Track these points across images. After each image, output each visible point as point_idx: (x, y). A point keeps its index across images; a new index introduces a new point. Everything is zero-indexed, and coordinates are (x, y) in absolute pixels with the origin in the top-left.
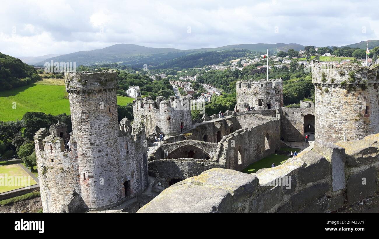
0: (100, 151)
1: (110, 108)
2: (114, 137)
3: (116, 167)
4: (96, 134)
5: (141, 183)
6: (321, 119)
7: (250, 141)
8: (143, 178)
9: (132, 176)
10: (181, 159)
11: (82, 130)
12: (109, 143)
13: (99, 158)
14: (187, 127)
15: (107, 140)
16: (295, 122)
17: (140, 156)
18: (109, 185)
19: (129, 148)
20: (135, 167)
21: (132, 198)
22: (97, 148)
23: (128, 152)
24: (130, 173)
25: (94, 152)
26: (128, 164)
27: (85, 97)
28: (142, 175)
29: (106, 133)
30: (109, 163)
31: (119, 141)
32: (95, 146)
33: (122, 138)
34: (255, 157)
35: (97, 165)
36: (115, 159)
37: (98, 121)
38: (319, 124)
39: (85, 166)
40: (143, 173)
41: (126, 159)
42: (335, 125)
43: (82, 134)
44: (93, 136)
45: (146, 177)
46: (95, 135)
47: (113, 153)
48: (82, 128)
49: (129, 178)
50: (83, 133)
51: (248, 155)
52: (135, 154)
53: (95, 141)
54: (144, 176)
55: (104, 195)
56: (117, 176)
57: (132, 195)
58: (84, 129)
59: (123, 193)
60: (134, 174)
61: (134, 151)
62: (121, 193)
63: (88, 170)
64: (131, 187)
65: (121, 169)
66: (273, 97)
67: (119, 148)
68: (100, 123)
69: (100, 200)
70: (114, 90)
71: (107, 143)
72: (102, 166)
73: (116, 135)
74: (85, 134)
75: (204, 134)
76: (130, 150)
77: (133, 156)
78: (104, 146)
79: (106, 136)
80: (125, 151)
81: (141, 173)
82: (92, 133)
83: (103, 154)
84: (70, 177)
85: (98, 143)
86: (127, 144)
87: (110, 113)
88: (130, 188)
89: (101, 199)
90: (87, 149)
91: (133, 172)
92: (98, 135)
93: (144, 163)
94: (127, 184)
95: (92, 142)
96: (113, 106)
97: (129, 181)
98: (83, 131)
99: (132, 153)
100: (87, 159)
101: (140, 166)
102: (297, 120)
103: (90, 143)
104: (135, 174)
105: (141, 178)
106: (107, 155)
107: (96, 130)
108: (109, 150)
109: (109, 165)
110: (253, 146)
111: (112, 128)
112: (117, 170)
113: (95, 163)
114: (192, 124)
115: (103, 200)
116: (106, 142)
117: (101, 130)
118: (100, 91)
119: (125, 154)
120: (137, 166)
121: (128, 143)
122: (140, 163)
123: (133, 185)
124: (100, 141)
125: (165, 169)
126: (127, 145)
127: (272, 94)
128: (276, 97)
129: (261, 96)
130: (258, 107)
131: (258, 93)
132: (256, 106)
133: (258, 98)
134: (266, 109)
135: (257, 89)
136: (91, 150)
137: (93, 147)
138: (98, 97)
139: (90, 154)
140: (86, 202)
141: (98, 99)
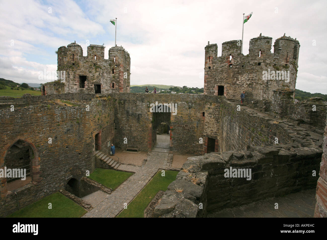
16: (139, 118)
66: (105, 74)
102: (141, 114)
127: (103, 68)
128: (112, 75)
129: (82, 69)
130: (79, 89)
131: (78, 64)
132: (75, 87)
133: (78, 72)
134: (93, 92)
135: (75, 57)
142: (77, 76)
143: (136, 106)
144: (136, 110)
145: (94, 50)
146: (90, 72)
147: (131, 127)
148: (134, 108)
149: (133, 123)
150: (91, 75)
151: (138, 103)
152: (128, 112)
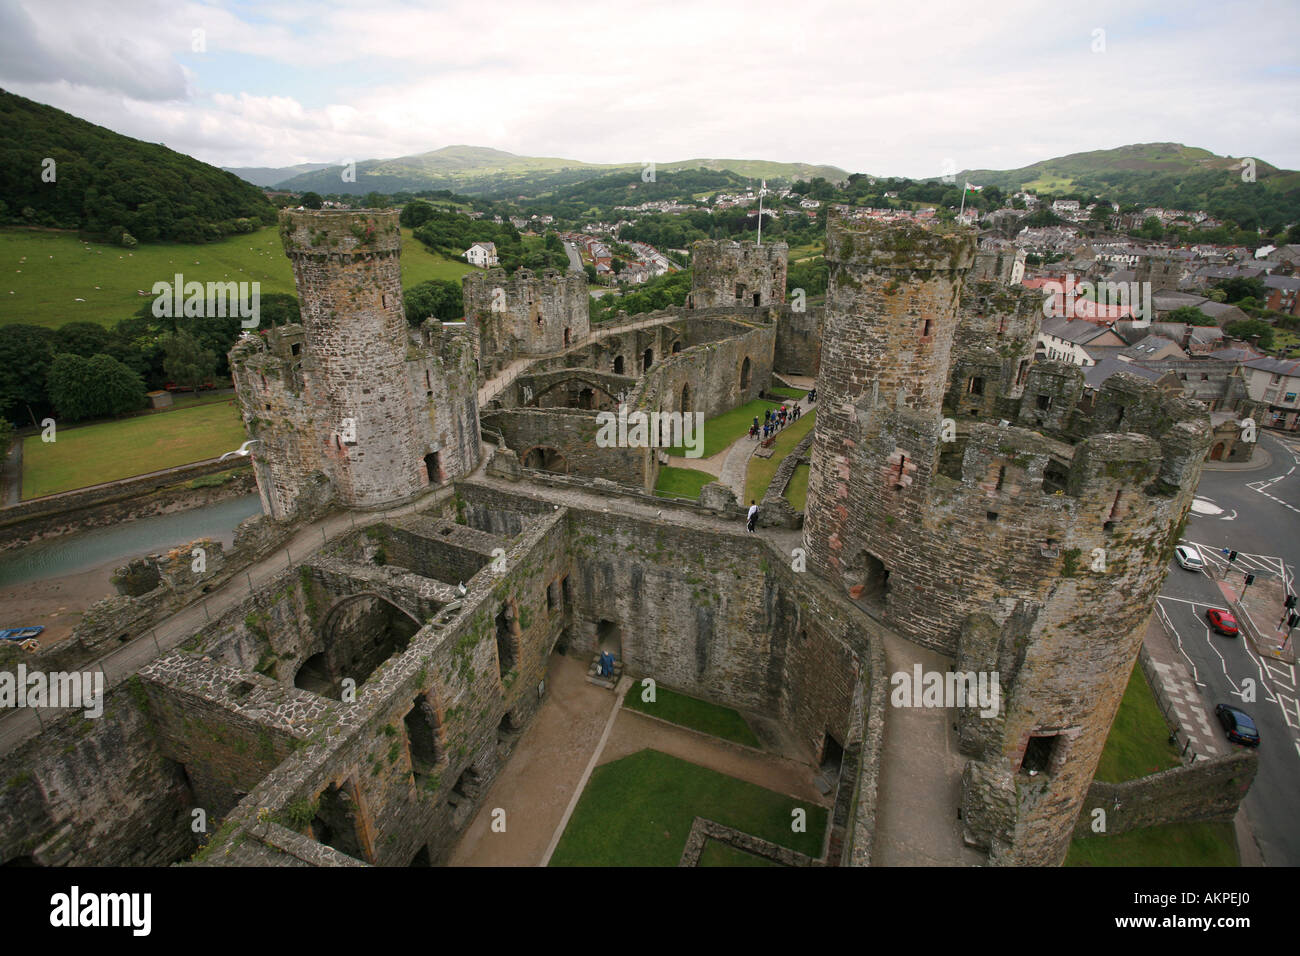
0: (366, 391)
1: (383, 297)
2: (395, 360)
3: (403, 426)
5: (463, 458)
6: (833, 340)
7: (709, 371)
8: (467, 447)
9: (443, 444)
10: (554, 408)
11: (324, 345)
12: (386, 373)
13: (366, 405)
14: (579, 338)
15: (380, 368)
17: (460, 402)
18: (392, 462)
19: (433, 384)
20: (449, 426)
21: (443, 487)
22: (359, 384)
23: (430, 393)
24: (437, 437)
25: (354, 394)
26: (431, 419)
27: (327, 271)
28: (466, 442)
29: (377, 352)
30: (388, 416)
31: (408, 369)
32: (356, 380)
33: (415, 363)
34: (717, 405)
35: (362, 419)
36: (401, 409)
37: (358, 326)
38: (829, 352)
39: (339, 422)
40: (466, 437)
41: (428, 408)
42: (858, 357)
43: (325, 352)
44: (349, 357)
45: (476, 444)
46: (353, 355)
47: (396, 396)
48: (325, 340)
49: (435, 447)
50: (327, 350)
51: (702, 401)
52: (446, 398)
53: (355, 368)
54: (468, 444)
55: (381, 481)
56: (408, 443)
57: (445, 482)
58: (328, 341)
59: (425, 477)
60: (447, 439)
61: (445, 391)
62: (419, 478)
63: (345, 429)
64: (442, 467)
65: (415, 427)
67: (409, 385)
68: (363, 329)
69: (373, 491)
70: (391, 256)
71: (381, 374)
72: (373, 421)
73: (400, 355)
74: (332, 354)
75: (616, 356)
76: (435, 390)
77: (443, 402)
78: (374, 381)
79: (377, 359)
80: (424, 390)
81: (461, 437)
82: (347, 352)
83: (373, 396)
84: (309, 443)
85: (360, 373)
86: (428, 375)
87: (385, 307)
88: (438, 467)
89: (376, 488)
90: (339, 384)
91: (443, 436)
92: (361, 356)
93: (468, 417)
94: (431, 460)
95: (348, 370)
96: (392, 293)
97: (437, 453)
98: (327, 347)
99: (439, 396)
100: (340, 407)
101: (460, 422)
103: (345, 373)
104: (450, 439)
105: (462, 447)
106: (383, 399)
107: (357, 346)
108: (386, 389)
109: (389, 420)
110: (715, 384)
111: (391, 341)
112: (408, 430)
113: (358, 415)
114: (591, 331)
115: (379, 490)
116: (379, 372)
117: (367, 344)
118: (359, 257)
119: (424, 398)
120: (452, 423)
121: (431, 374)
122: (459, 417)
123: (445, 461)
124: (366, 369)
125: (520, 428)
126: (428, 378)
127: (765, 274)
128: (773, 281)
129: (741, 276)
130: (735, 300)
131: (736, 270)
132: (731, 298)
133: (736, 280)
134: (751, 305)
135: (734, 261)
136: (348, 389)
137: (351, 382)
138: (355, 271)
139: (347, 397)
140: (345, 494)
141: (355, 276)
142: (734, 285)
143: (804, 322)
144: (803, 327)
145: (757, 253)
146: (750, 280)
147: (795, 347)
148: (801, 324)
149: (799, 342)
150: (751, 283)
151: (806, 318)
152: (792, 328)
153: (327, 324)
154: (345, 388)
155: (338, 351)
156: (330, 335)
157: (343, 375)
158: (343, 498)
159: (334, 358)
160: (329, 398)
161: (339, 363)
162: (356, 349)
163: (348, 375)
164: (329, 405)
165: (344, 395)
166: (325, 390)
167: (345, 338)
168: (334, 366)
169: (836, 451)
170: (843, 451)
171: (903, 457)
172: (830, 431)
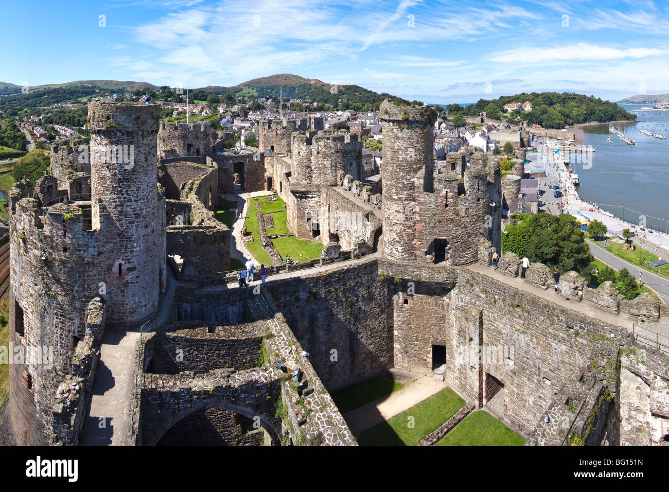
0: (146, 227)
3: (158, 250)
4: (143, 199)
11: (123, 194)
13: (145, 237)
18: (153, 280)
22: (143, 222)
25: (139, 229)
30: (154, 244)
35: (142, 248)
39: (124, 253)
43: (122, 199)
44: (139, 202)
46: (142, 201)
48: (124, 190)
50: (124, 198)
53: (142, 210)
55: (147, 297)
58: (127, 191)
59: (159, 289)
63: (129, 258)
64: (163, 279)
69: (142, 307)
71: (153, 213)
72: (147, 249)
74: (128, 200)
78: (151, 218)
83: (149, 230)
84: (95, 272)
85: (145, 213)
88: (161, 279)
90: (129, 223)
95: (138, 212)
98: (125, 196)
100: (127, 241)
103: (134, 214)
106: (153, 231)
107: (145, 193)
109: (154, 247)
113: (140, 246)
115: (145, 305)
124: (147, 210)
136: (136, 226)
137: (139, 220)
138: (149, 142)
139: (134, 232)
140: (119, 313)
141: (148, 145)
153: (128, 179)
154: (134, 225)
155: (133, 199)
156: (129, 187)
157: (133, 216)
158: (116, 316)
159: (129, 204)
160: (119, 235)
161: (132, 207)
162: (144, 195)
163: (137, 216)
164: (118, 239)
165: (133, 231)
166: (118, 228)
167: (138, 188)
168: (129, 210)
169: (410, 200)
170: (414, 199)
171: (447, 192)
172: (405, 192)
